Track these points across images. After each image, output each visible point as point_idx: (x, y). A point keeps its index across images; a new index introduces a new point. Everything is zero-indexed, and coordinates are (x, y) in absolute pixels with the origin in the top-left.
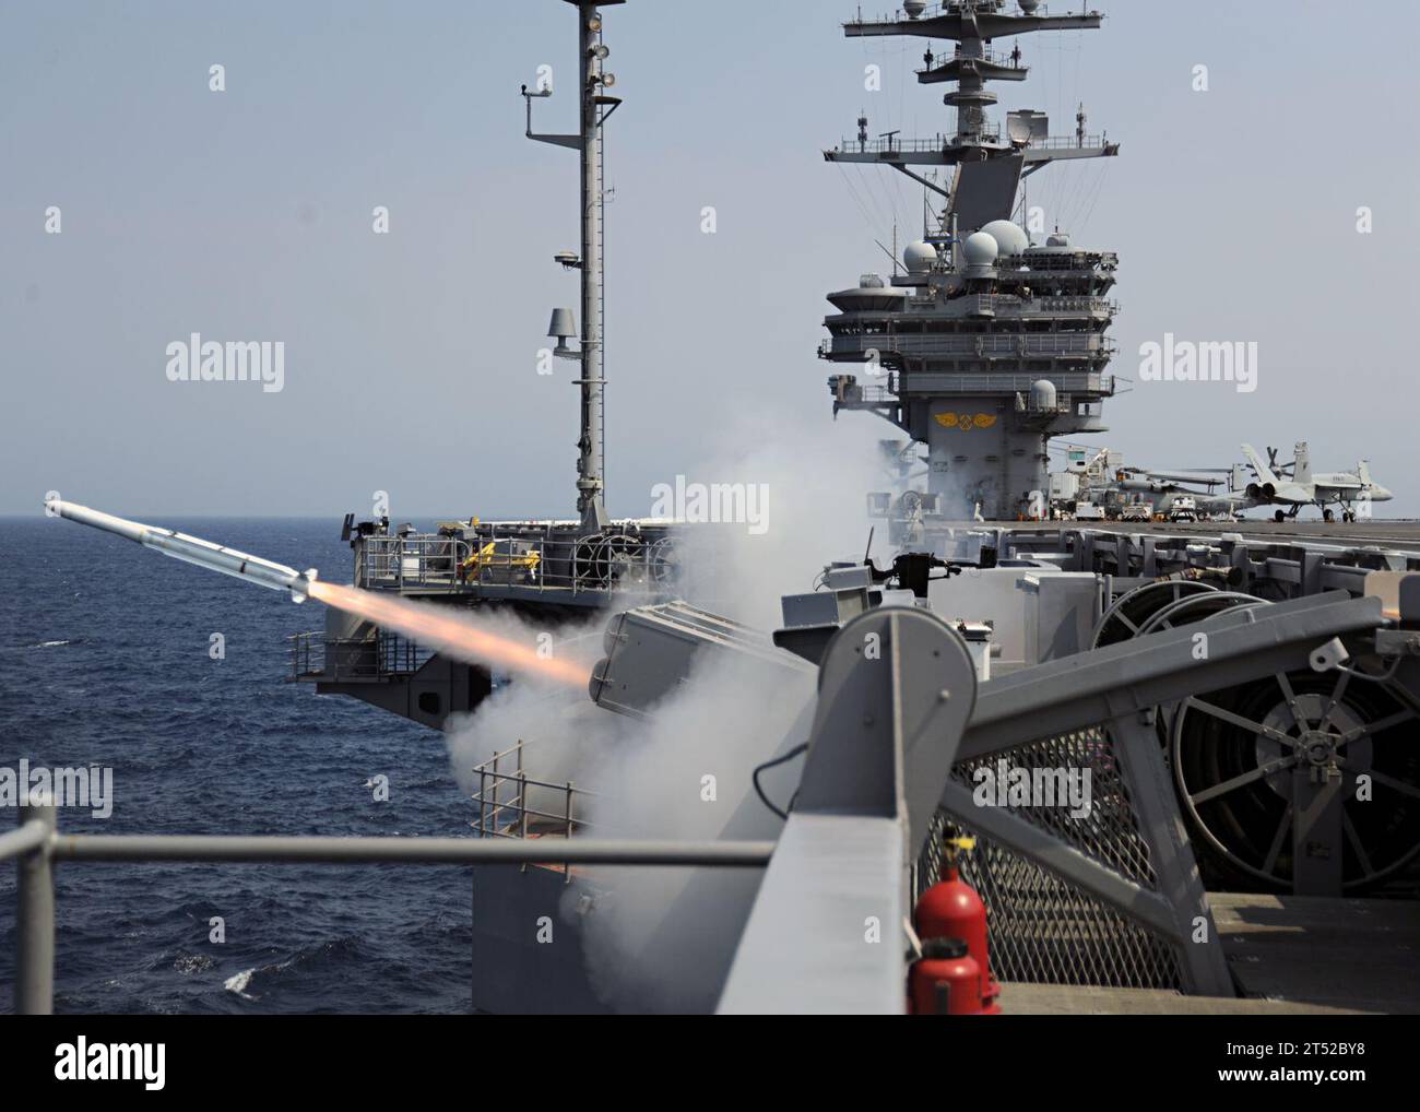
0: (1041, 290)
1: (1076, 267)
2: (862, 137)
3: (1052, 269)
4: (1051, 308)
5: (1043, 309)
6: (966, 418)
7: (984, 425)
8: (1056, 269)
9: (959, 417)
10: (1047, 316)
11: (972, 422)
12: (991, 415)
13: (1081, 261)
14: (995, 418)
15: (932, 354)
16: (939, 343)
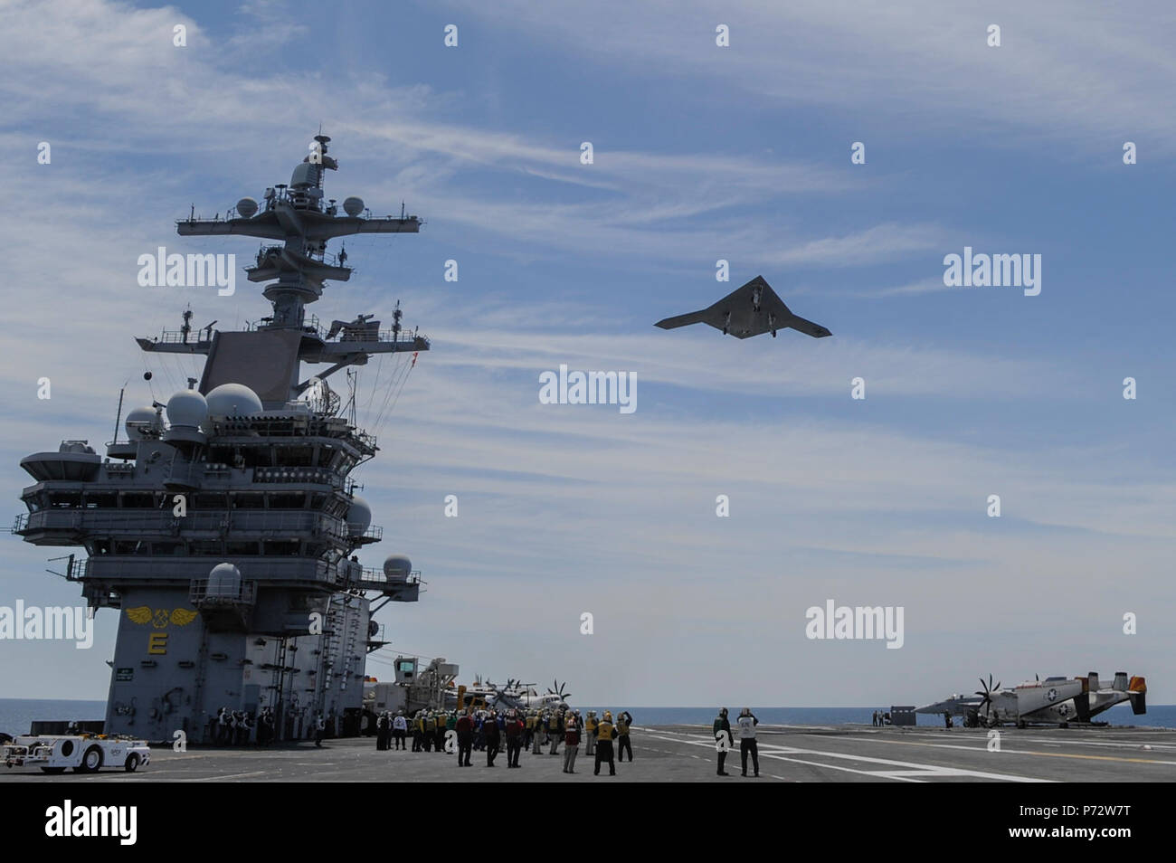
0: (255, 458)
1: (297, 432)
2: (186, 330)
3: (271, 434)
4: (264, 480)
5: (255, 480)
6: (161, 614)
7: (182, 622)
8: (276, 434)
9: (153, 613)
10: (259, 489)
11: (168, 619)
12: (192, 611)
13: (302, 425)
14: (196, 613)
15: (122, 532)
16: (131, 520)
